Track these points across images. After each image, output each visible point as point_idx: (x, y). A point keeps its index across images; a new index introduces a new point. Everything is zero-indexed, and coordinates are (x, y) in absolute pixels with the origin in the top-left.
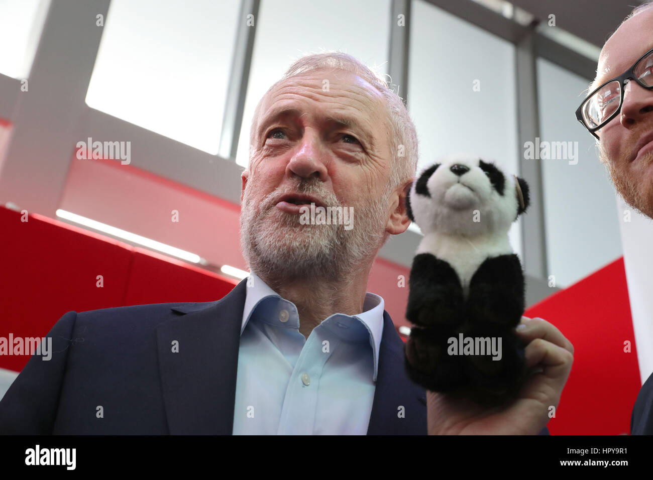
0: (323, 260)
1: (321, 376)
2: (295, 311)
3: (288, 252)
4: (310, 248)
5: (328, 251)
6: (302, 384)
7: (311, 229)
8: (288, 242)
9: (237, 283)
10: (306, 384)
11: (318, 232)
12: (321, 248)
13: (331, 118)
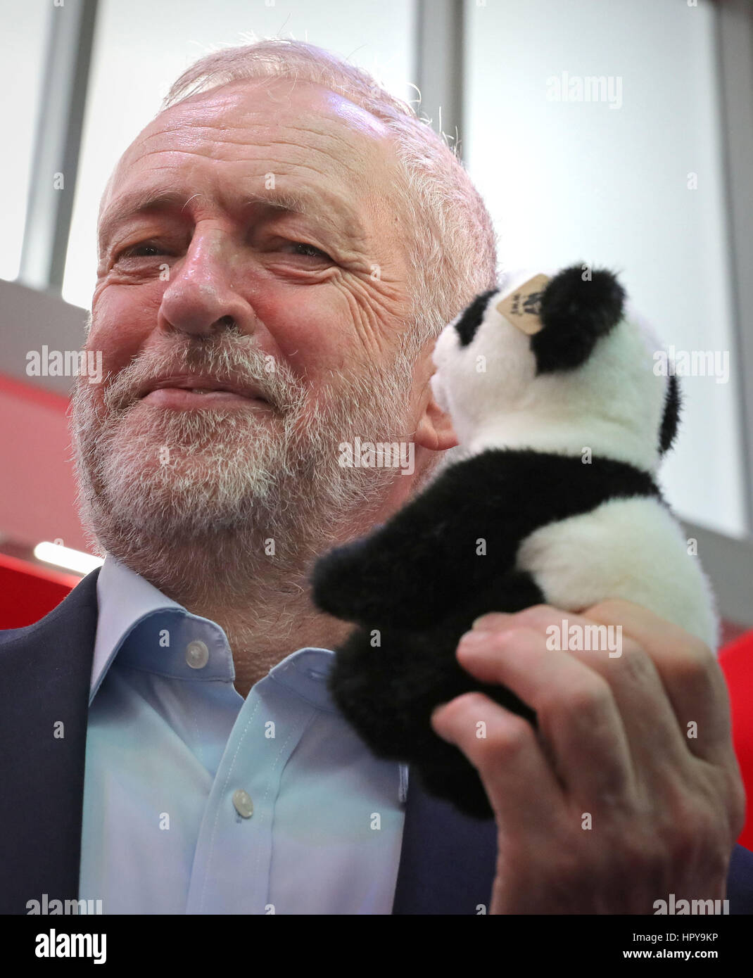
0: (255, 514)
1: (277, 796)
2: (222, 641)
3: (168, 503)
4: (221, 488)
5: (264, 492)
6: (234, 814)
7: (226, 446)
8: (165, 480)
9: (75, 583)
10: (244, 814)
11: (240, 451)
12: (249, 484)
13: (255, 198)
